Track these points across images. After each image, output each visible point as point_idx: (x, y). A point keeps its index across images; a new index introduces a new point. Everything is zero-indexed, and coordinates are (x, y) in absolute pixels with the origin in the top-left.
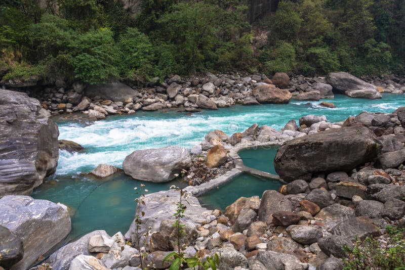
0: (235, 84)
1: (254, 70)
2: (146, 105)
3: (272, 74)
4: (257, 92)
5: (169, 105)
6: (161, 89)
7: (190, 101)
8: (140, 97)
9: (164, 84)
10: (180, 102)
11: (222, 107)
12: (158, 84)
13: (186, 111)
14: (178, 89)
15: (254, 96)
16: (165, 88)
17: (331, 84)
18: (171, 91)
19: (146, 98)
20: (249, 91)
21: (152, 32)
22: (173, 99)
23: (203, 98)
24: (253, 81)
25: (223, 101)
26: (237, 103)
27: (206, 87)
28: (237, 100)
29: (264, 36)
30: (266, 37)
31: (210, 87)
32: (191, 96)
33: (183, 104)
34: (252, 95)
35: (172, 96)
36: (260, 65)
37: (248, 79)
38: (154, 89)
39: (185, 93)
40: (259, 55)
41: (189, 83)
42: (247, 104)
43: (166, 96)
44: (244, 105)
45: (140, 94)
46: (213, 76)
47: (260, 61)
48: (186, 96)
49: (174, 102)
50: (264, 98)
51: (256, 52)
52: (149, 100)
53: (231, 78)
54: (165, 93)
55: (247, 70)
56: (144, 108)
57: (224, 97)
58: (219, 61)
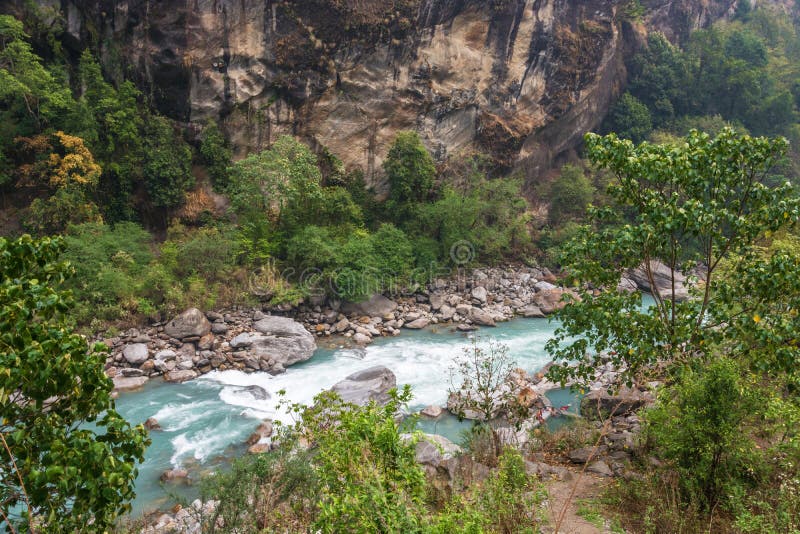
0: (510, 286)
1: (533, 261)
2: (409, 322)
3: (556, 267)
4: (541, 301)
5: (435, 320)
6: (422, 298)
7: (459, 314)
8: (401, 311)
9: (426, 292)
10: (449, 316)
11: (500, 321)
12: (419, 292)
13: (459, 329)
14: (443, 298)
15: (537, 305)
16: (427, 296)
17: (636, 281)
18: (436, 300)
19: (408, 312)
20: (529, 295)
21: (406, 223)
22: (438, 311)
23: (478, 312)
24: (533, 280)
25: (498, 312)
26: (516, 313)
27: (475, 294)
28: (515, 309)
29: (543, 211)
30: (546, 211)
31: (481, 293)
32: (459, 306)
33: (452, 318)
34: (534, 302)
35: (436, 307)
36: (540, 253)
37: (525, 277)
38: (414, 299)
39: (453, 303)
40: (537, 237)
41: (455, 288)
42: (530, 317)
43: (429, 307)
44: (524, 317)
45: (401, 308)
46: (482, 275)
47: (540, 247)
48: (455, 306)
49: (440, 315)
50: (549, 308)
51: (533, 233)
52: (412, 315)
53: (504, 277)
54: (428, 302)
55: (521, 260)
56: (408, 325)
57: (500, 306)
58: (487, 252)
